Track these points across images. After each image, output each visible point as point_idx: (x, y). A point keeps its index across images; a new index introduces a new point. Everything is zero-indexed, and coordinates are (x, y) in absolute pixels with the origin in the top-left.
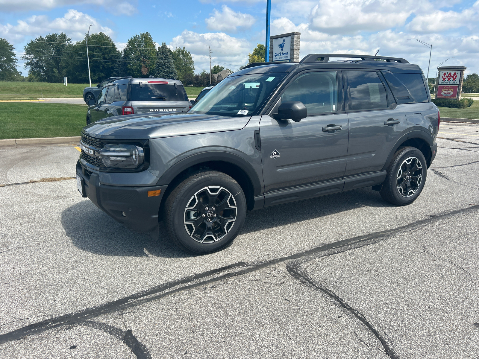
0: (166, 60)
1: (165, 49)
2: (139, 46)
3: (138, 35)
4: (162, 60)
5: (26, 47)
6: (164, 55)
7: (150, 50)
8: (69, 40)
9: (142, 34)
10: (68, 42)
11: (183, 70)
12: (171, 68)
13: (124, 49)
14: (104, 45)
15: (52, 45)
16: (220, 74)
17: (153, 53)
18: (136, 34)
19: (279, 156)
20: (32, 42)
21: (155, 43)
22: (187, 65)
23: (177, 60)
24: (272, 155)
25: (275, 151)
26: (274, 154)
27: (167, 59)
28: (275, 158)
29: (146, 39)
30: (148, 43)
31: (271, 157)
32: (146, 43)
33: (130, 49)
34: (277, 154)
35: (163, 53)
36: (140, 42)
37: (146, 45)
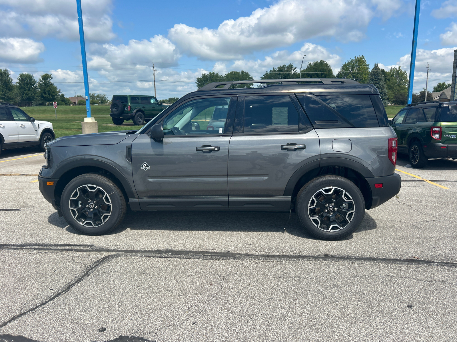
0: (376, 80)
1: (376, 70)
2: (352, 69)
3: (353, 60)
4: (372, 81)
5: (261, 78)
6: (376, 76)
7: (363, 72)
8: (295, 69)
9: (357, 57)
10: (293, 71)
11: (396, 89)
12: (381, 88)
13: (338, 73)
14: (321, 71)
15: (281, 74)
16: (444, 92)
17: (365, 75)
18: (351, 59)
19: (149, 168)
20: (267, 73)
21: (369, 65)
22: (400, 84)
23: (391, 80)
24: (142, 166)
25: (145, 164)
26: (144, 166)
27: (378, 80)
28: (145, 169)
29: (360, 62)
30: (361, 66)
31: (142, 168)
32: (359, 66)
33: (343, 73)
34: (147, 166)
35: (374, 74)
36: (353, 65)
37: (359, 68)
